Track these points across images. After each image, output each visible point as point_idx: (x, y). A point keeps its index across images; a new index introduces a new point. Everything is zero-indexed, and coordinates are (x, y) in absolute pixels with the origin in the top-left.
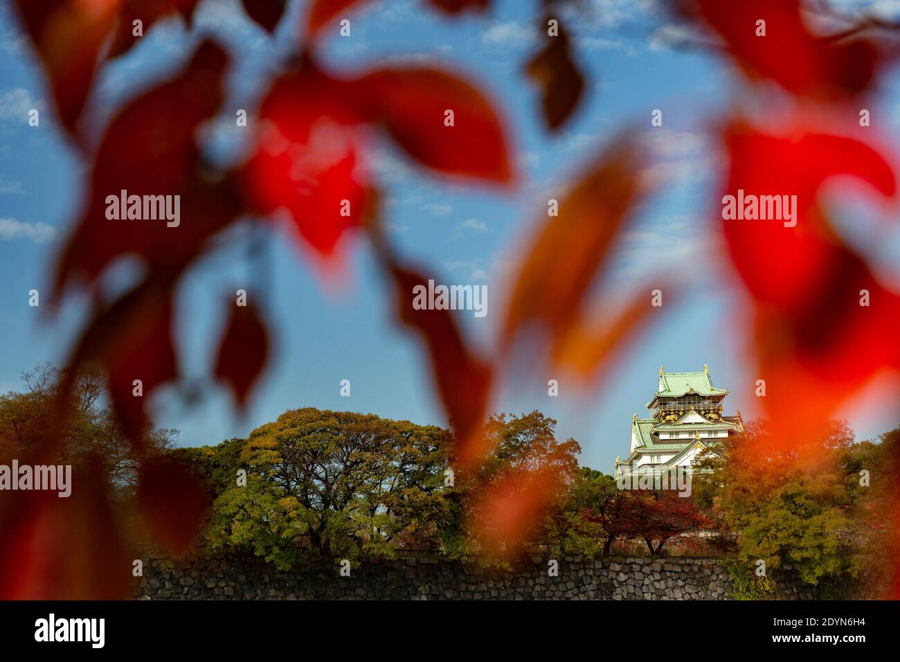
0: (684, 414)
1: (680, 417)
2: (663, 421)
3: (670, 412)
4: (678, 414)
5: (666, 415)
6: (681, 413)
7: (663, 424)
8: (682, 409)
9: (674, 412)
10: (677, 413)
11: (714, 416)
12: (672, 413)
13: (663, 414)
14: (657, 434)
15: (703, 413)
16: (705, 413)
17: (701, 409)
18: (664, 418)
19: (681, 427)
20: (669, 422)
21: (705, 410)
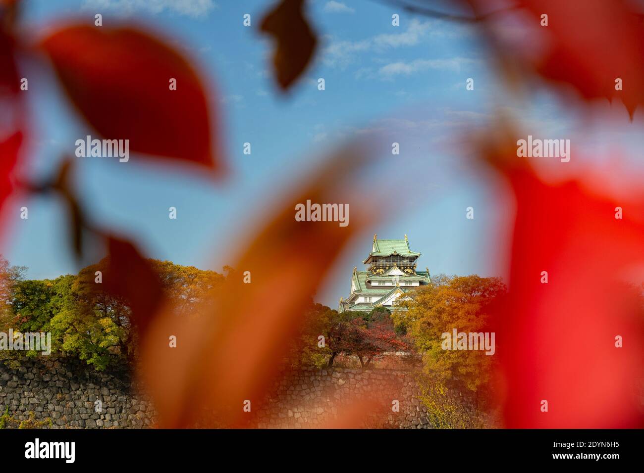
0: (389, 269)
1: (386, 271)
2: (375, 273)
3: (380, 267)
4: (385, 269)
5: (377, 269)
6: (387, 268)
7: (374, 275)
8: (388, 265)
9: (382, 267)
10: (384, 267)
11: (410, 271)
12: (381, 268)
13: (375, 268)
14: (370, 282)
15: (402, 268)
16: (403, 268)
17: (402, 265)
18: (375, 271)
19: (387, 277)
20: (378, 274)
21: (404, 267)
